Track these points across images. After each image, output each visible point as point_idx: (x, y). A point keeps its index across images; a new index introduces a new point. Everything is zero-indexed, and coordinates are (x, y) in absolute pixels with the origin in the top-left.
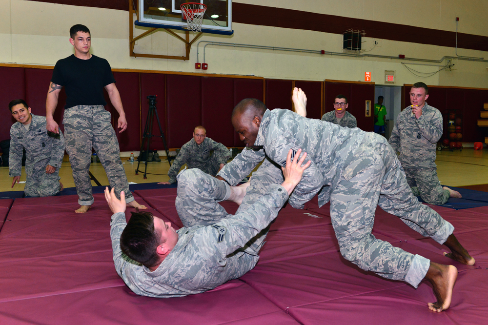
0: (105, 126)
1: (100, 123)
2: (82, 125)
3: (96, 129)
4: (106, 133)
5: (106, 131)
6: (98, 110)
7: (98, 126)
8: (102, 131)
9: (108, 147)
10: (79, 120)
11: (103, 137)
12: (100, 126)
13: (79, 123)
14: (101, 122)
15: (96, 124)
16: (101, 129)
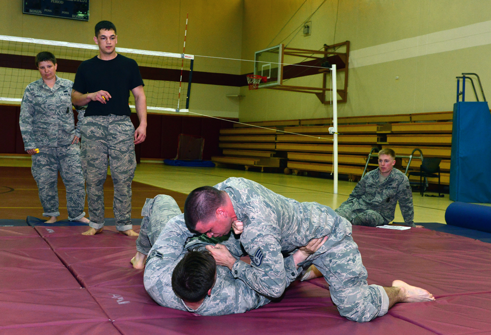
0: (121, 139)
1: (116, 134)
2: (95, 134)
3: (111, 140)
4: (120, 147)
5: (121, 145)
6: (116, 119)
7: (113, 138)
8: (116, 144)
9: (119, 164)
10: (93, 128)
11: (116, 151)
12: (115, 138)
13: (92, 132)
14: (118, 133)
15: (111, 134)
16: (116, 142)
